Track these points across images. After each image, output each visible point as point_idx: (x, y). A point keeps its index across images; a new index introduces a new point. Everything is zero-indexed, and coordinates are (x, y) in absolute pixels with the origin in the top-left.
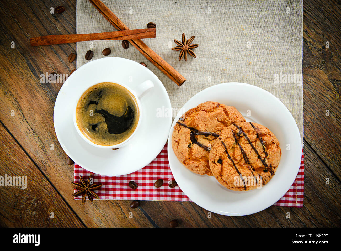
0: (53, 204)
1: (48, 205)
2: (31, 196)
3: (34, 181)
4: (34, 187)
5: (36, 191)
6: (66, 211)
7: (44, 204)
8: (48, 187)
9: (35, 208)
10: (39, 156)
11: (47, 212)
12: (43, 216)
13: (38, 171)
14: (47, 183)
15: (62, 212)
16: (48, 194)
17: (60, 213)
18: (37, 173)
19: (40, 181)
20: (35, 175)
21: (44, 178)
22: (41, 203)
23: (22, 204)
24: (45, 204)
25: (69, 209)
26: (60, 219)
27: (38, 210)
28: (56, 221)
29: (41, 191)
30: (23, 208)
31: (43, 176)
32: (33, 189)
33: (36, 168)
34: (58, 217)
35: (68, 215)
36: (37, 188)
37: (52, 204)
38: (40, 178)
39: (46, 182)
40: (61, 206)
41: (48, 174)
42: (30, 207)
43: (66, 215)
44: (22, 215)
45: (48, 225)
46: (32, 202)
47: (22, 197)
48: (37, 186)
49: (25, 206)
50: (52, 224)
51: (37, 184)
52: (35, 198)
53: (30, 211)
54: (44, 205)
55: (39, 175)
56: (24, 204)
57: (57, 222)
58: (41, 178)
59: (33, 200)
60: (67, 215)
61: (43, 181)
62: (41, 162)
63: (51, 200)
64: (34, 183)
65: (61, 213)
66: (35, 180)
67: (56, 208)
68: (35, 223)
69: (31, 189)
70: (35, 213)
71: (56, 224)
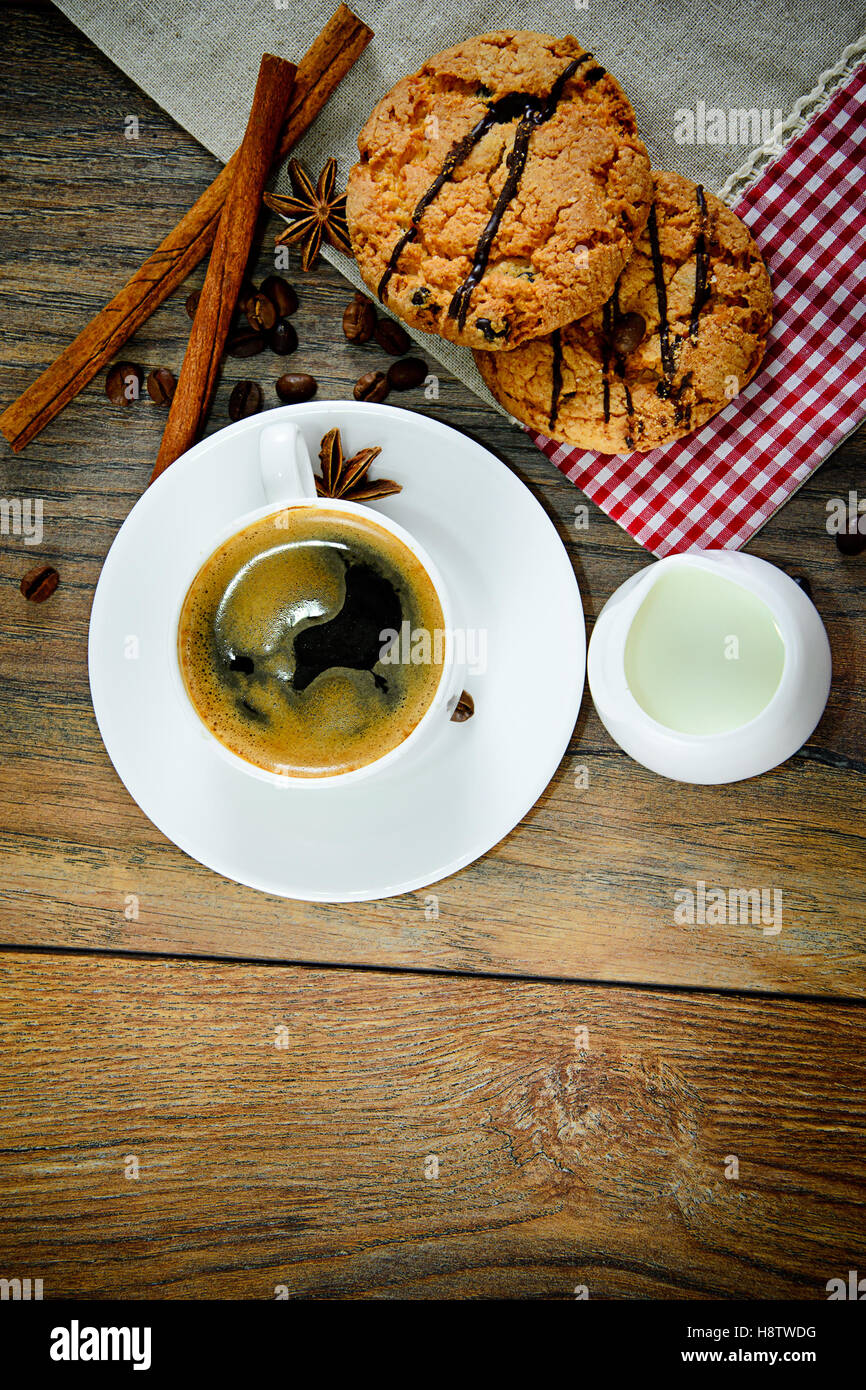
0: (615, 1033)
1: (607, 1051)
2: (531, 1078)
3: (490, 1025)
4: (509, 1045)
5: (525, 1048)
6: (678, 1014)
7: (591, 1062)
8: (548, 1001)
9: (578, 1100)
10: (429, 938)
11: (625, 1074)
12: (629, 1098)
13: (471, 982)
14: (532, 994)
15: (671, 1028)
16: (571, 1017)
17: (665, 1038)
18: (473, 994)
19: (507, 1006)
20: (475, 1007)
21: (510, 987)
22: (579, 1067)
23: (529, 1129)
24: (593, 1056)
25: (677, 997)
26: (686, 1054)
27: (594, 1096)
28: (680, 1075)
29: (543, 1032)
30: (543, 1137)
31: (499, 984)
32: (511, 1052)
33: (456, 983)
34: (673, 1056)
35: (695, 1016)
36: (520, 1036)
37: (616, 1037)
38: (496, 999)
39: (524, 991)
40: (645, 1013)
41: (509, 962)
42: (562, 1115)
43: (690, 1025)
44: (566, 1161)
45: (671, 1109)
46: (553, 1093)
47: (506, 1109)
48: (514, 1032)
49: (543, 1124)
50: (678, 1092)
51: (507, 1024)
52: (546, 1071)
53: (573, 1124)
54: (593, 1064)
55: (483, 993)
56: (533, 1124)
57: (689, 1073)
58: (501, 994)
59: (548, 1083)
60: (693, 1021)
61: (517, 997)
62: (450, 949)
63: (599, 1029)
64: (495, 1033)
65: (670, 1033)
66: (490, 1018)
67: (638, 1033)
68: (626, 1145)
69: (508, 1058)
70: (593, 1113)
71: (689, 1081)
